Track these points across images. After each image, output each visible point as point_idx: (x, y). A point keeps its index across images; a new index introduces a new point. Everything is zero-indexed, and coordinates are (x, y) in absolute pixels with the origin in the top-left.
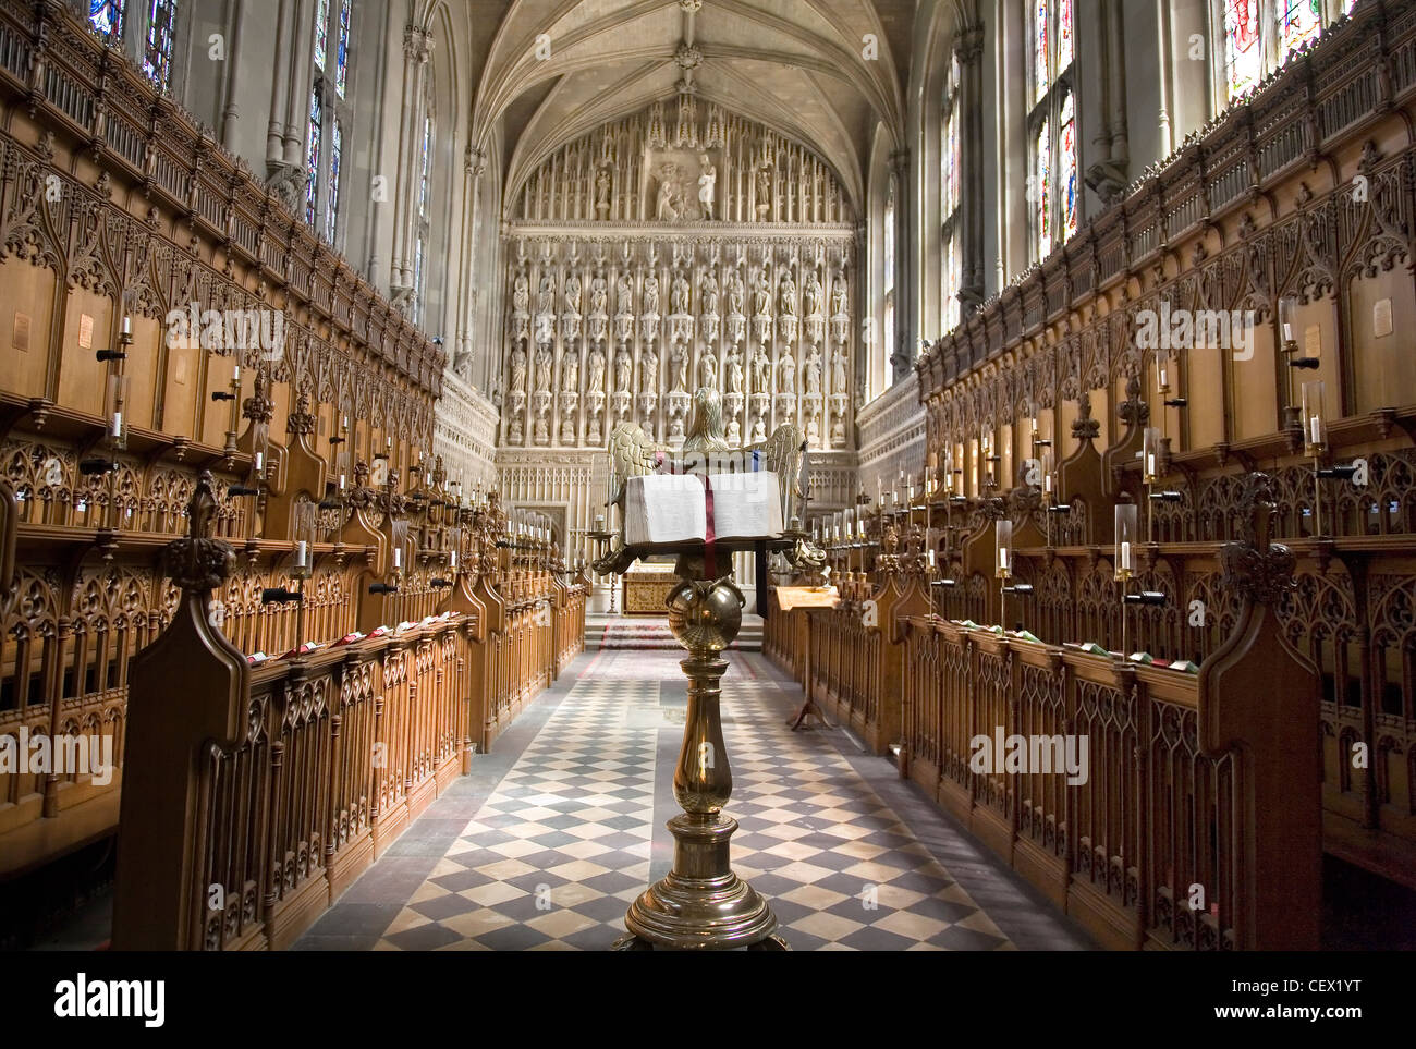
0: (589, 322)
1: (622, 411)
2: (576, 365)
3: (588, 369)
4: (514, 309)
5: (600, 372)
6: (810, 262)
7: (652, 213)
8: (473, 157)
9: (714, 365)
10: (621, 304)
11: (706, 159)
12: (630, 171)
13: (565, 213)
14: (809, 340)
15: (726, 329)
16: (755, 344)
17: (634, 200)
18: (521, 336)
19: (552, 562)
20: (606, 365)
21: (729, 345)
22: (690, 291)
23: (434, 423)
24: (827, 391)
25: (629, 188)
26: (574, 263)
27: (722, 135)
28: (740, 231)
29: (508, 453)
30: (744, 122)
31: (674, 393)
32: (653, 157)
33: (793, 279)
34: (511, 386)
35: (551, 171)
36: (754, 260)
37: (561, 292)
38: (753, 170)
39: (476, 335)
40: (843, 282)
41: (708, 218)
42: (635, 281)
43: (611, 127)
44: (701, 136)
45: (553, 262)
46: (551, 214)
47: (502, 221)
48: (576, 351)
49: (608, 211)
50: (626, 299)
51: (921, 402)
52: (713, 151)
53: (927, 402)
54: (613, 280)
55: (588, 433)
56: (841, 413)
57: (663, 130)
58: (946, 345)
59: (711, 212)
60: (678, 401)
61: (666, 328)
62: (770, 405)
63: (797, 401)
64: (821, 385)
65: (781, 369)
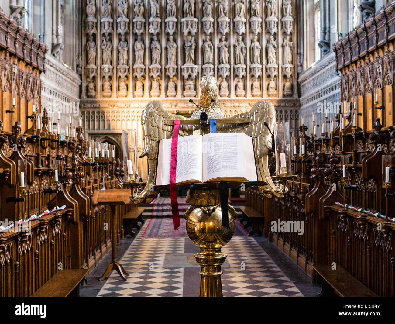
0: (133, 23)
2: (126, 49)
3: (134, 51)
5: (142, 53)
9: (211, 47)
10: (153, 12)
14: (268, 32)
15: (217, 26)
16: (235, 36)
18: (92, 31)
19: (116, 170)
20: (145, 49)
21: (219, 36)
22: (195, 4)
23: (41, 87)
24: (280, 62)
29: (87, 102)
31: (187, 65)
34: (87, 62)
37: (116, 6)
39: (65, 32)
48: (126, 40)
50: (156, 9)
51: (337, 70)
53: (341, 70)
56: (289, 76)
58: (351, 36)
60: (190, 70)
61: (181, 26)
62: (246, 71)
63: (262, 69)
64: (277, 59)
65: (252, 49)
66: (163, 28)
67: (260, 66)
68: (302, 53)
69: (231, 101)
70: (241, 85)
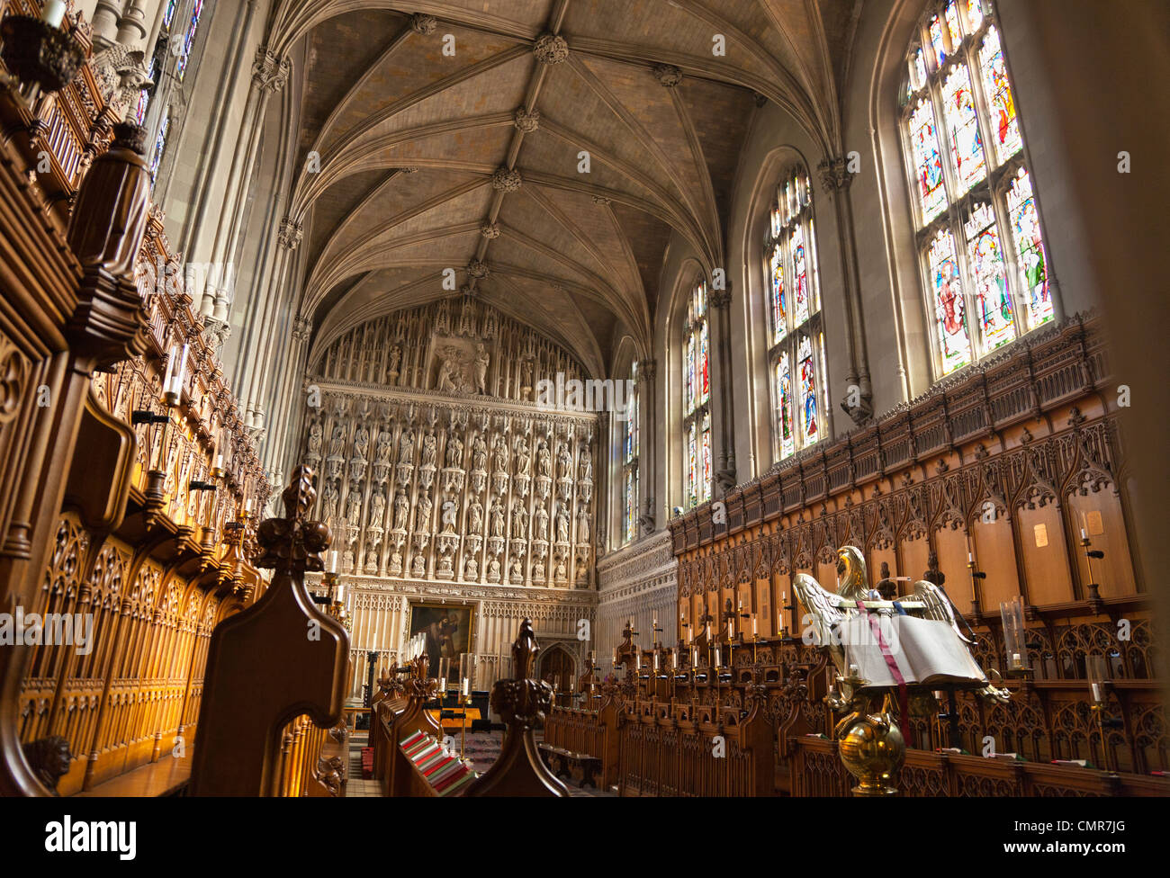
0: (374, 468)
1: (399, 546)
2: (359, 503)
3: (370, 507)
4: (307, 451)
5: (381, 511)
6: (562, 437)
7: (434, 384)
8: (301, 324)
9: (480, 512)
10: (404, 455)
11: (481, 347)
12: (418, 349)
13: (360, 377)
14: (560, 498)
15: (493, 483)
17: (420, 372)
20: (387, 506)
21: (493, 498)
22: (463, 450)
24: (574, 540)
25: (416, 362)
26: (365, 418)
27: (496, 329)
28: (507, 405)
30: (513, 322)
31: (446, 534)
32: (437, 340)
33: (549, 448)
35: (351, 341)
36: (518, 431)
37: (351, 441)
38: (520, 360)
40: (589, 455)
41: (481, 393)
42: (417, 438)
43: (405, 313)
44: (479, 330)
45: (346, 415)
46: (348, 376)
47: (305, 377)
48: (360, 491)
49: (397, 378)
50: (408, 451)
52: (488, 341)
54: (397, 435)
55: (366, 563)
57: (448, 321)
59: (484, 388)
60: (449, 541)
61: (441, 478)
62: (527, 549)
63: (549, 547)
64: (569, 535)
65: (537, 519)
66: (416, 478)
67: (547, 544)
68: (603, 530)
69: (505, 590)
70: (518, 567)
